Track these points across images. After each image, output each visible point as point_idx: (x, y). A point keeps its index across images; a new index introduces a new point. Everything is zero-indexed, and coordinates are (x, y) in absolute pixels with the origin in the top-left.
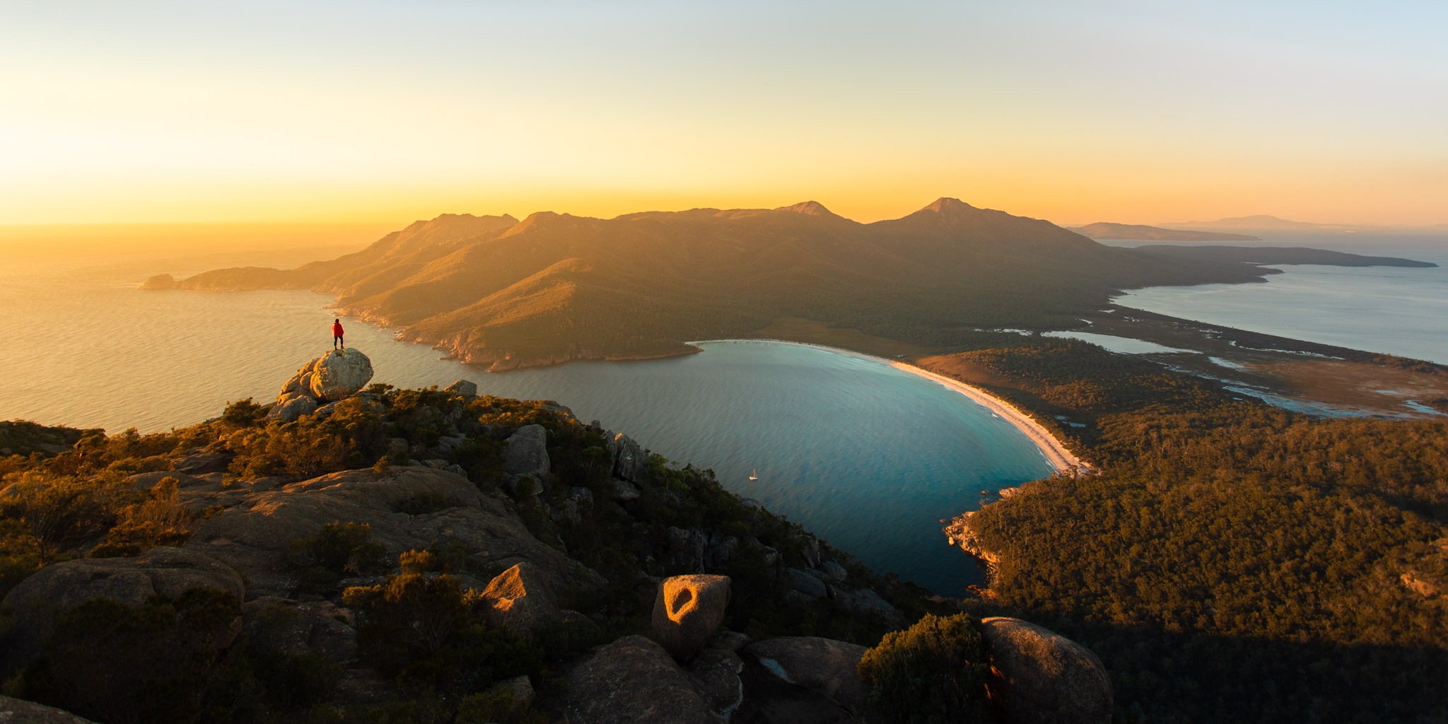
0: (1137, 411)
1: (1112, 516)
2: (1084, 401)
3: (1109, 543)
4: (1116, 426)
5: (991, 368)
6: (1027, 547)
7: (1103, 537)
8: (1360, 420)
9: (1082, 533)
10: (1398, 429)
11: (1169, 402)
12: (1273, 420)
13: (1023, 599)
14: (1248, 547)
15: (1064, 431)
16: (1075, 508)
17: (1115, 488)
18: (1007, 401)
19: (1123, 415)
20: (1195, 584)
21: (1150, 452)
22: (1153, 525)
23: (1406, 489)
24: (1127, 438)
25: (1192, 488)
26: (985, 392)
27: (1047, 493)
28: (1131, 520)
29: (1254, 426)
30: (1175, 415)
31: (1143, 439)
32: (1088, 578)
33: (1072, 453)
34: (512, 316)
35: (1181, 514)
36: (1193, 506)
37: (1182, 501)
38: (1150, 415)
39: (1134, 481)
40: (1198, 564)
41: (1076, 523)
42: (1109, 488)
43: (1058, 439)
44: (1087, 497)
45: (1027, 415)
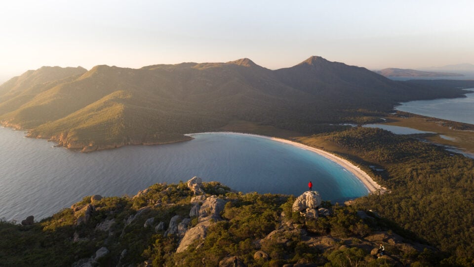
0: (407, 162)
1: (397, 212)
2: (383, 158)
4: (397, 170)
5: (339, 144)
11: (421, 158)
12: (467, 164)
14: (456, 223)
15: (374, 173)
16: (380, 209)
17: (398, 199)
18: (347, 159)
19: (400, 164)
20: (433, 239)
21: (413, 181)
22: (415, 214)
24: (402, 175)
25: (433, 197)
26: (336, 156)
27: (367, 203)
28: (405, 213)
29: (459, 167)
30: (424, 163)
31: (410, 175)
33: (377, 183)
34: (90, 123)
35: (427, 209)
36: (433, 206)
37: (428, 204)
38: (413, 164)
39: (406, 195)
40: (434, 231)
42: (395, 199)
43: (371, 177)
44: (386, 203)
45: (356, 166)
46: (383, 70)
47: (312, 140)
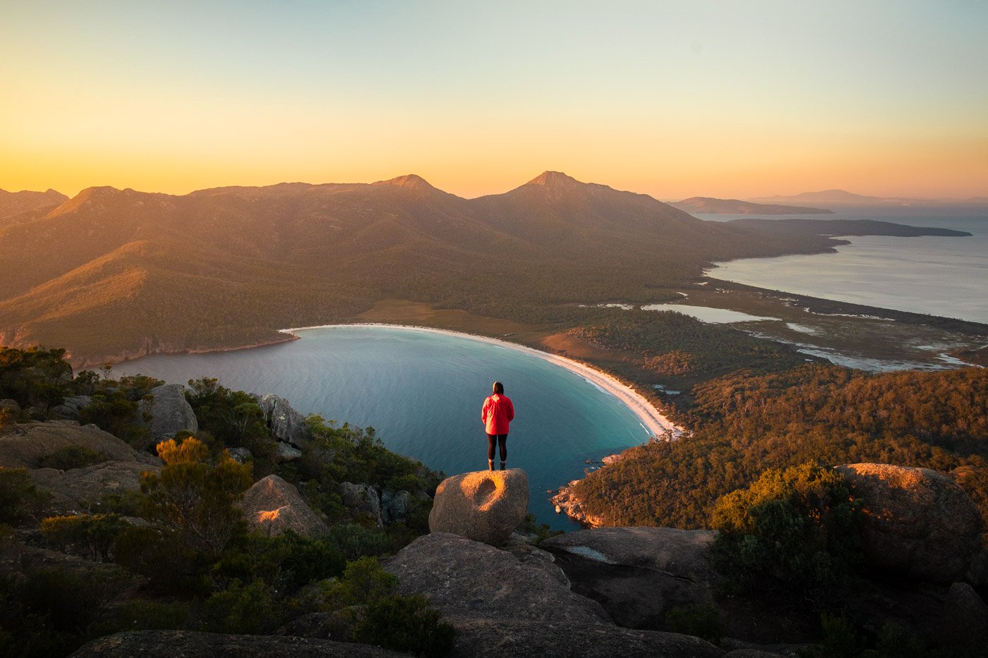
0: (724, 376)
1: (701, 472)
2: (679, 369)
3: (698, 497)
4: (706, 391)
5: (595, 343)
6: (627, 508)
7: (693, 492)
8: (903, 372)
9: (676, 490)
10: (932, 378)
11: (752, 366)
12: (837, 377)
15: (659, 399)
16: (670, 468)
17: (705, 447)
18: (610, 373)
19: (713, 380)
21: (735, 412)
22: (736, 477)
23: (935, 429)
24: (716, 402)
25: (769, 442)
26: (589, 366)
27: (645, 457)
28: (717, 474)
29: (821, 383)
30: (757, 378)
31: (729, 401)
33: (667, 418)
34: (70, 309)
35: (759, 466)
37: (760, 454)
38: (736, 379)
39: (720, 440)
41: (670, 481)
42: (699, 447)
43: (655, 406)
44: (680, 457)
45: (628, 386)
46: (682, 202)
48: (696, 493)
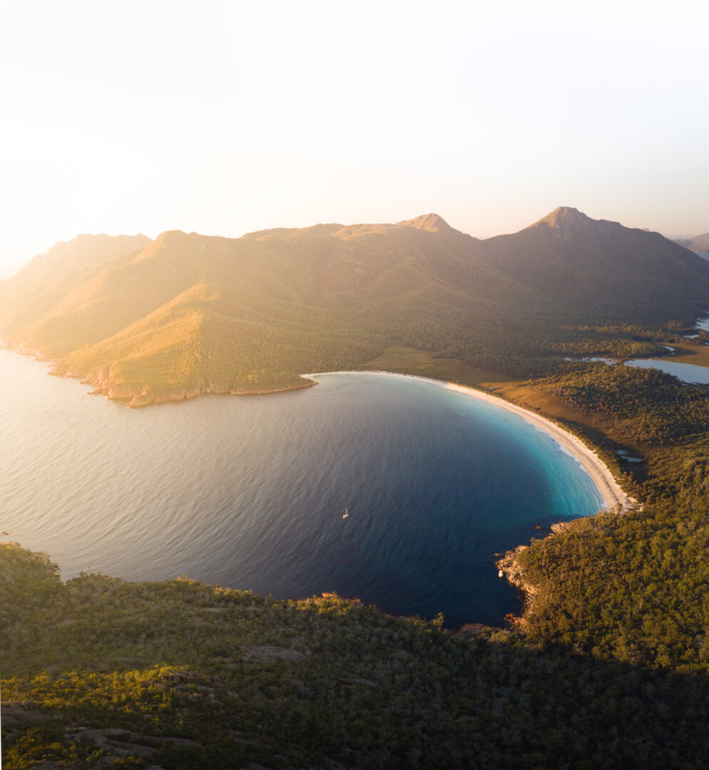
0: (690, 446)
1: (639, 557)
2: (646, 435)
3: (630, 582)
4: (667, 461)
6: (561, 583)
7: (626, 576)
9: (610, 572)
13: (547, 630)
15: (619, 467)
16: (610, 548)
17: (649, 528)
18: (578, 435)
19: (677, 449)
21: (689, 489)
22: (672, 566)
24: (673, 474)
26: (560, 426)
27: (589, 531)
28: (655, 561)
31: (688, 474)
32: (604, 613)
33: (622, 488)
34: (147, 350)
35: (699, 557)
37: (703, 544)
38: (700, 451)
39: (667, 521)
41: (607, 562)
42: (644, 527)
43: (613, 475)
44: (623, 537)
45: (592, 450)
46: (698, 238)
47: (525, 392)
48: (629, 578)
